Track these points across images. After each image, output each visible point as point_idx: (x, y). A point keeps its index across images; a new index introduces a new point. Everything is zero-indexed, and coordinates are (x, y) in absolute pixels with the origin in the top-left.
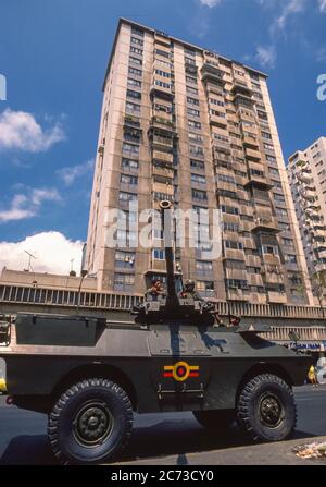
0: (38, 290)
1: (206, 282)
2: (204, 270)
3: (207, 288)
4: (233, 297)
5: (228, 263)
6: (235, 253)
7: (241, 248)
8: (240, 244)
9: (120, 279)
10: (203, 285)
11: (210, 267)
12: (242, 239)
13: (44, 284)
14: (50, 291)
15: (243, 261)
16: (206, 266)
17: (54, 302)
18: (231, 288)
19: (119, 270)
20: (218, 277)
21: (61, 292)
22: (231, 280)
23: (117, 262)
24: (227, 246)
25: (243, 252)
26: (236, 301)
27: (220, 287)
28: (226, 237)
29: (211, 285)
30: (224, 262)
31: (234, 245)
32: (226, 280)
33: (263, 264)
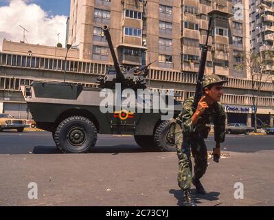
0: (33, 58)
1: (166, 56)
2: (165, 45)
3: (167, 60)
4: (186, 69)
5: (185, 41)
6: (191, 33)
7: (197, 29)
8: (197, 25)
9: (98, 51)
10: (164, 58)
11: (170, 44)
12: (199, 21)
13: (38, 54)
14: (42, 59)
15: (198, 40)
16: (167, 42)
17: (46, 67)
18: (185, 62)
19: (96, 43)
20: (176, 52)
21: (51, 60)
22: (186, 55)
23: (94, 36)
24: (186, 27)
25: (198, 32)
26: (188, 72)
27: (177, 60)
28: (185, 18)
29: (169, 58)
30: (182, 39)
31: (191, 25)
32: (182, 55)
33: (213, 43)
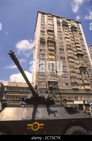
0: (18, 87)
1: (66, 83)
2: (65, 80)
3: (66, 85)
4: (74, 87)
5: (72, 78)
6: (74, 75)
7: (76, 73)
8: (75, 72)
9: (40, 83)
10: (65, 84)
11: (67, 79)
12: (76, 70)
14: (21, 87)
15: (77, 77)
16: (65, 79)
17: (22, 90)
18: (73, 85)
19: (40, 81)
20: (69, 82)
21: (24, 87)
22: (73, 83)
23: (39, 78)
24: (72, 73)
25: (76, 74)
26: (75, 89)
27: (70, 85)
28: (71, 70)
29: (67, 84)
30: (71, 77)
31: (73, 72)
32: (71, 82)
33: (82, 77)
